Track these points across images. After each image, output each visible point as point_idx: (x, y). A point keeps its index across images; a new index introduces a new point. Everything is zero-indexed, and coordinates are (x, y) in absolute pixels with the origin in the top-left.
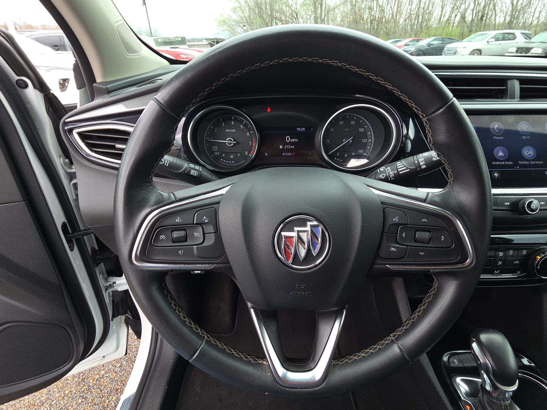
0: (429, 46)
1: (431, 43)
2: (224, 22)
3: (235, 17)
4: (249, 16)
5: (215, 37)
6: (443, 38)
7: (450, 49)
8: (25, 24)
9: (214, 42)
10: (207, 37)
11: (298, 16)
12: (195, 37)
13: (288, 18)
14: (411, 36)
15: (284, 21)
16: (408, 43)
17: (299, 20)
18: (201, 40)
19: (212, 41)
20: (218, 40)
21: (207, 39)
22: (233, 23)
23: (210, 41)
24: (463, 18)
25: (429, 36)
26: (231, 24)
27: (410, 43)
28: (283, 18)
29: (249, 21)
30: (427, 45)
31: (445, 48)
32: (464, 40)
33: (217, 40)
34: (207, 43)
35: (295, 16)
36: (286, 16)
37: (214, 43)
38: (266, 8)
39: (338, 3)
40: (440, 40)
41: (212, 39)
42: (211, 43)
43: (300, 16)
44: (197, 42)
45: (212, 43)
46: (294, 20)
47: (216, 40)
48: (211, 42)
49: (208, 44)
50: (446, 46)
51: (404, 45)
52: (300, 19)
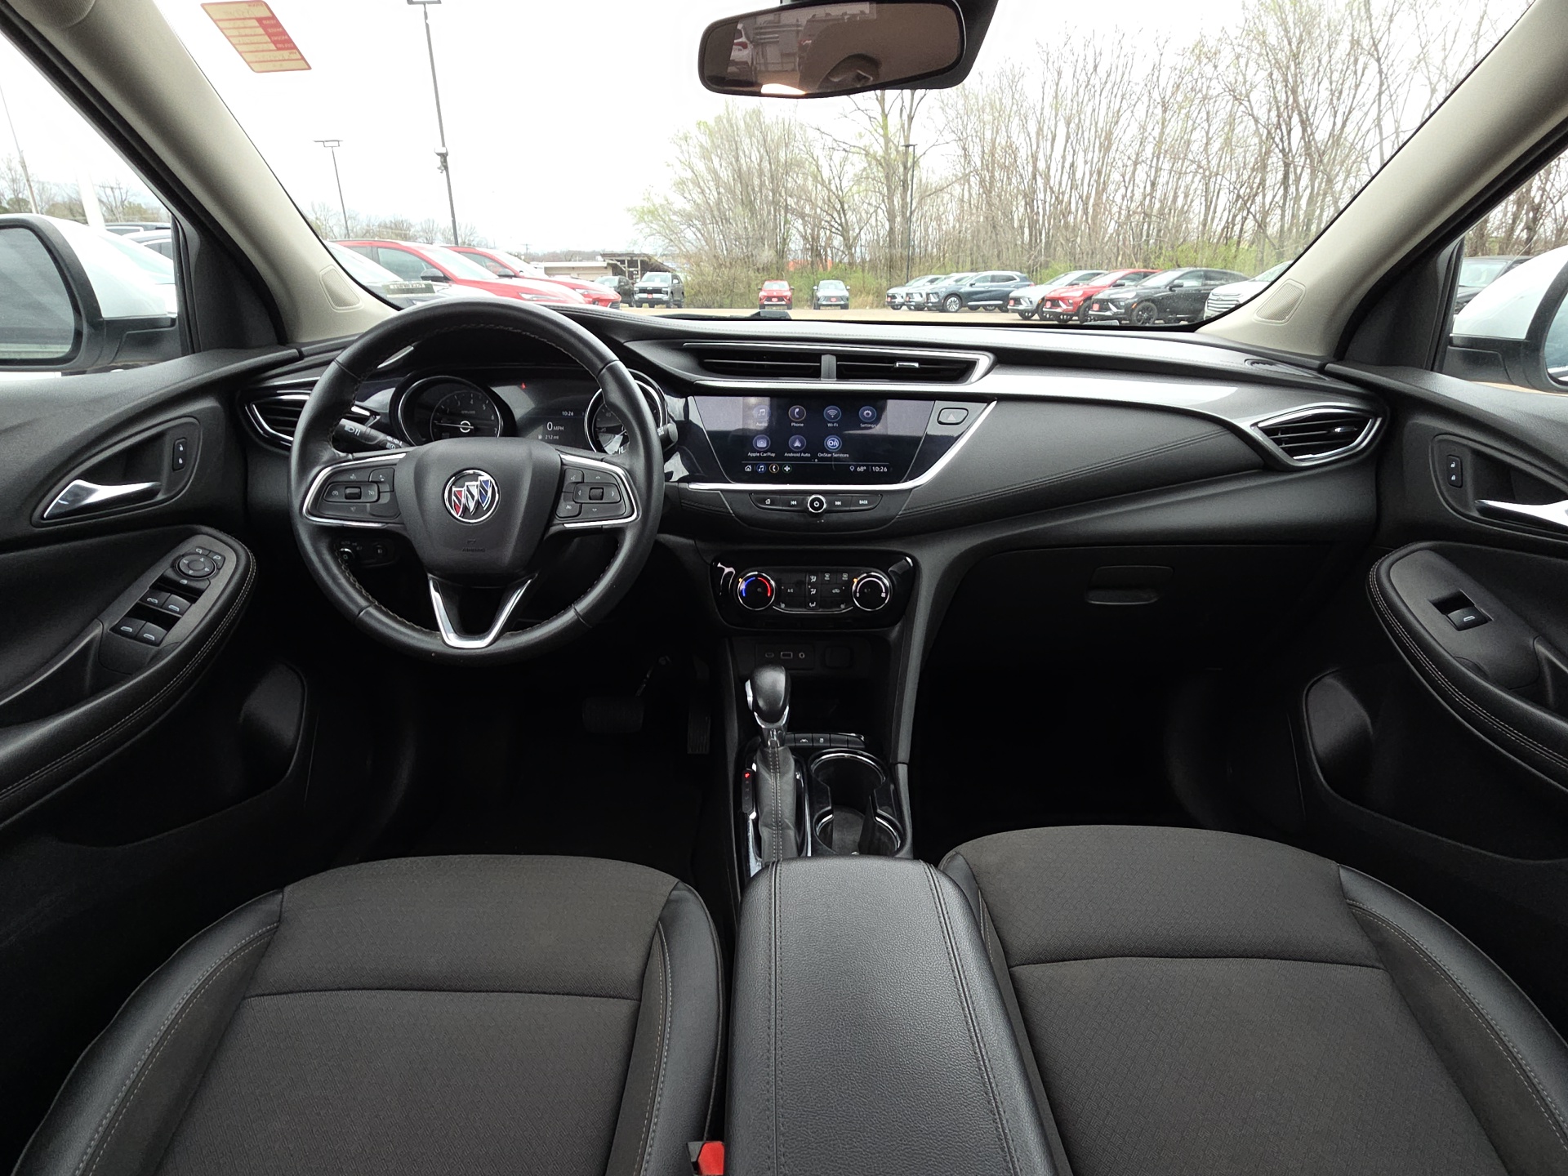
0: (1171, 289)
1: (1176, 282)
2: (650, 214)
3: (680, 203)
4: (719, 202)
5: (629, 250)
6: (1206, 272)
7: (1223, 298)
8: (126, 203)
9: (623, 262)
10: (609, 249)
11: (846, 207)
12: (574, 248)
13: (818, 210)
14: (1131, 265)
15: (809, 216)
16: (1118, 282)
17: (847, 217)
18: (591, 256)
19: (618, 261)
20: (634, 258)
21: (604, 255)
22: (674, 218)
23: (614, 258)
24: (1262, 225)
25: (1179, 266)
26: (670, 219)
27: (1127, 283)
28: (807, 210)
29: (716, 213)
30: (1166, 286)
31: (1211, 296)
32: (1257, 278)
33: (631, 257)
34: (605, 264)
35: (838, 207)
36: (814, 206)
37: (622, 266)
38: (762, 184)
39: (951, 178)
40: (1199, 277)
41: (619, 255)
42: (616, 264)
43: (849, 207)
44: (580, 261)
45: (619, 263)
46: (835, 215)
47: (629, 259)
48: (616, 262)
49: (606, 268)
50: (1212, 291)
51: (1110, 286)
52: (849, 214)
